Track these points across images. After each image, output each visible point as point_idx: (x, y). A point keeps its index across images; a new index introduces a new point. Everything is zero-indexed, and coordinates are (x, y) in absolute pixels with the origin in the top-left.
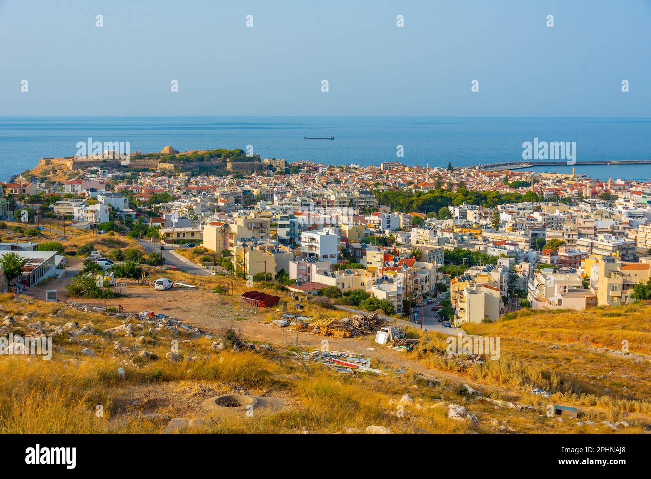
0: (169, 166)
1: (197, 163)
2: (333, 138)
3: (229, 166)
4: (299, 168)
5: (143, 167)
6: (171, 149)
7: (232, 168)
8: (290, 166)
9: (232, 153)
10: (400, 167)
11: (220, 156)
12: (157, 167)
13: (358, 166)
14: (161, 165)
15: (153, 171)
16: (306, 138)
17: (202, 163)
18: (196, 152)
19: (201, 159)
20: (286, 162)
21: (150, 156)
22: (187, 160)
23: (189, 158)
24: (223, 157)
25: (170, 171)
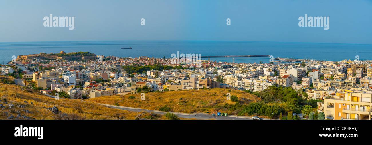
0: (61, 58)
1: (71, 57)
2: (132, 48)
3: (83, 58)
4: (109, 58)
5: (52, 58)
6: (63, 52)
7: (84, 59)
8: (105, 58)
9: (84, 53)
10: (146, 58)
11: (80, 54)
12: (57, 58)
13: (131, 58)
14: (58, 58)
15: (55, 60)
16: (122, 48)
17: (73, 57)
18: (72, 53)
19: (73, 55)
20: (104, 56)
21: (55, 54)
22: (68, 56)
23: (68, 55)
24: (81, 55)
25: (61, 60)
